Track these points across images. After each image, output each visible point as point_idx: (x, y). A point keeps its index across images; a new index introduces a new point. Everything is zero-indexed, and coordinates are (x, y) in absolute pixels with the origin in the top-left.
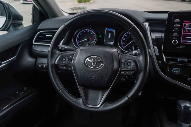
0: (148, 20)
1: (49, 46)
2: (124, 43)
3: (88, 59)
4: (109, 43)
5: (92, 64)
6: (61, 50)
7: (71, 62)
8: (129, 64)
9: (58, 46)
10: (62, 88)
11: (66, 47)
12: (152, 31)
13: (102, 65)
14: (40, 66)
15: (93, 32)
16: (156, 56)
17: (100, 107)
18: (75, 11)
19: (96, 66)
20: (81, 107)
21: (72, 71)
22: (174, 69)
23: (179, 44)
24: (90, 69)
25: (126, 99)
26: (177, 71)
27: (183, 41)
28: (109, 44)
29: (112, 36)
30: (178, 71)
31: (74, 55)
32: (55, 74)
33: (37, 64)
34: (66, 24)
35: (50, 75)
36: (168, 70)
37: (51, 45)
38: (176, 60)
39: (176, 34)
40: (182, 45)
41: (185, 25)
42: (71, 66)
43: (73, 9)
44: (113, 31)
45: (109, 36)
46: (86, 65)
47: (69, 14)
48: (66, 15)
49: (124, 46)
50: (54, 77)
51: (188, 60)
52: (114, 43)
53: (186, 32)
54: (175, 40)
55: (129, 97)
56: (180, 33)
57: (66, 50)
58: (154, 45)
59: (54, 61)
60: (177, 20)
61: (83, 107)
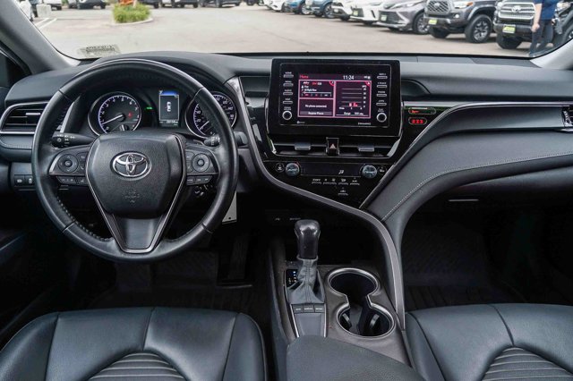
0: (238, 74)
1: (33, 135)
2: (199, 120)
3: (117, 159)
4: (169, 121)
5: (128, 168)
6: (61, 144)
7: (84, 167)
8: (200, 163)
9: (54, 136)
10: (70, 222)
11: (73, 136)
12: (248, 95)
13: (147, 170)
14: (20, 181)
15: (132, 101)
16: (258, 142)
17: (153, 250)
18: (92, 55)
19: (135, 173)
20: (115, 255)
21: (88, 187)
22: (288, 166)
23: (295, 118)
24: (123, 179)
25: (201, 229)
26: (293, 168)
27: (302, 113)
28: (171, 124)
29: (174, 107)
30: (295, 167)
31: (88, 152)
32: (51, 194)
33: (12, 177)
34: (64, 89)
35: (41, 197)
36: (280, 168)
37: (36, 133)
38: (292, 149)
39: (289, 101)
40: (300, 119)
41: (302, 83)
42: (84, 176)
43: (88, 50)
44: (176, 96)
45: (169, 107)
46: (115, 171)
47: (79, 62)
48: (74, 63)
49: (199, 127)
50: (50, 202)
51: (312, 148)
52: (180, 122)
53: (304, 96)
54: (287, 111)
55: (205, 224)
56: (294, 98)
57: (73, 143)
58: (252, 123)
59: (46, 170)
60: (289, 74)
61: (118, 254)
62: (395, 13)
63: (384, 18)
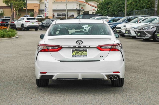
62: (143, 32)
63: (139, 34)
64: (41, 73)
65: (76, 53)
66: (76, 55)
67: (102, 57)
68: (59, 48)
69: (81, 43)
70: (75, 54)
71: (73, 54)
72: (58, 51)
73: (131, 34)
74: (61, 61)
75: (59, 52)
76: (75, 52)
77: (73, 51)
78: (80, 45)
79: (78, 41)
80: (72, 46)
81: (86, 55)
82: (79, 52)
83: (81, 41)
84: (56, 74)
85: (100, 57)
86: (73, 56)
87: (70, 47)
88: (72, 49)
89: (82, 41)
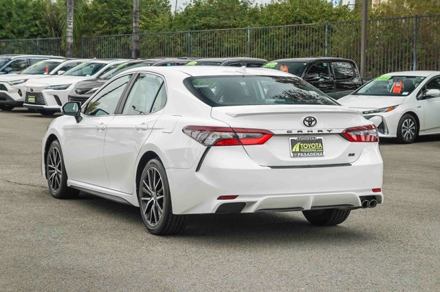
64: (220, 198)
65: (300, 146)
66: (300, 152)
67: (353, 155)
68: (264, 137)
69: (313, 123)
70: (298, 150)
71: (294, 150)
72: (262, 142)
73: (44, 104)
74: (272, 167)
75: (264, 145)
76: (298, 145)
77: (293, 143)
78: (310, 129)
79: (307, 119)
80: (295, 132)
81: (320, 152)
82: (306, 146)
83: (313, 119)
84: (260, 200)
85: (350, 155)
86: (295, 154)
87: (289, 134)
88: (291, 138)
89: (315, 119)
